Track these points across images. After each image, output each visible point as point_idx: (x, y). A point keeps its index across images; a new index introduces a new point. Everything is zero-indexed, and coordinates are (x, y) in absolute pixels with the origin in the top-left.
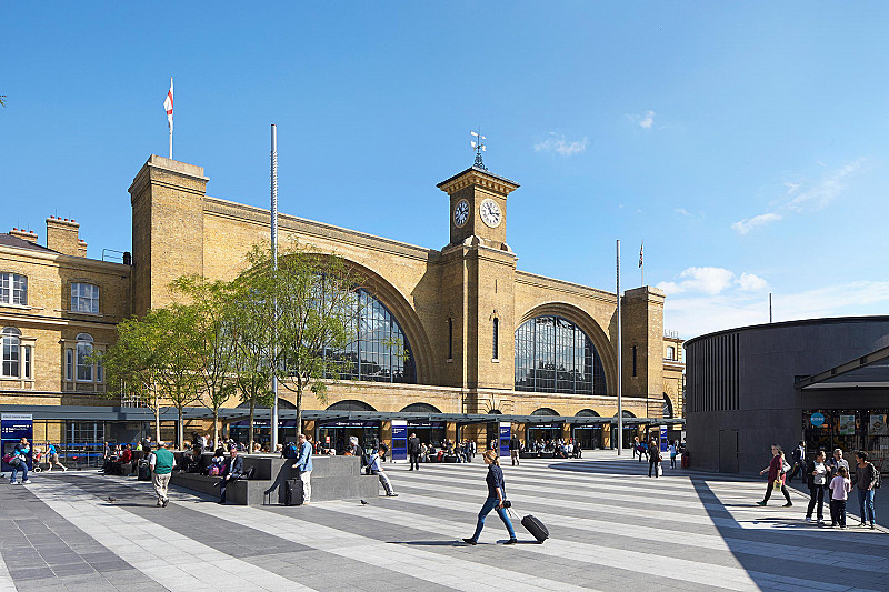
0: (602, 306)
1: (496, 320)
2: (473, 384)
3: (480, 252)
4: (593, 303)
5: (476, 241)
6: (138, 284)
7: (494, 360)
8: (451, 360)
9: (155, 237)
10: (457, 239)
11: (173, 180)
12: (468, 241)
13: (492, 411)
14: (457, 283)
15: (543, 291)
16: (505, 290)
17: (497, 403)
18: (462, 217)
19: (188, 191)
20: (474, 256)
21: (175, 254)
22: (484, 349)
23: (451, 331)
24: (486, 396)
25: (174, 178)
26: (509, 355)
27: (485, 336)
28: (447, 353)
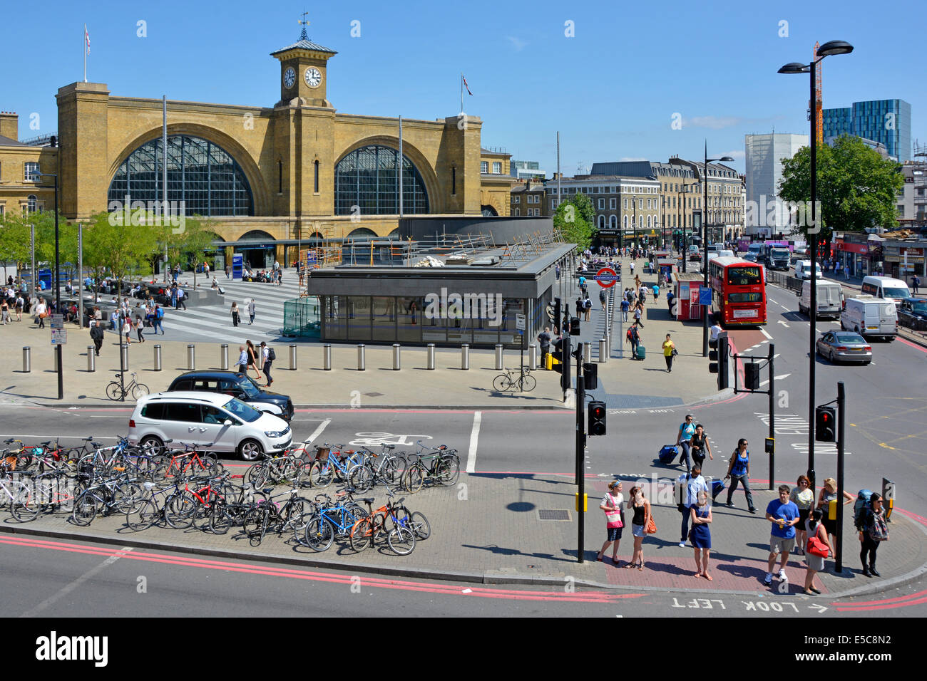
0: (422, 133)
1: (317, 163)
2: (298, 213)
3: (304, 112)
4: (413, 132)
5: (300, 102)
6: (64, 161)
7: (315, 194)
8: (281, 194)
9: (79, 134)
10: (286, 99)
11: (89, 96)
12: (294, 102)
13: (314, 235)
14: (285, 134)
15: (364, 128)
16: (325, 137)
17: (318, 227)
18: (290, 81)
19: (99, 101)
20: (299, 114)
21: (91, 144)
22: (307, 185)
23: (281, 170)
24: (308, 223)
25: (89, 95)
26: (329, 189)
27: (308, 175)
28: (278, 188)
